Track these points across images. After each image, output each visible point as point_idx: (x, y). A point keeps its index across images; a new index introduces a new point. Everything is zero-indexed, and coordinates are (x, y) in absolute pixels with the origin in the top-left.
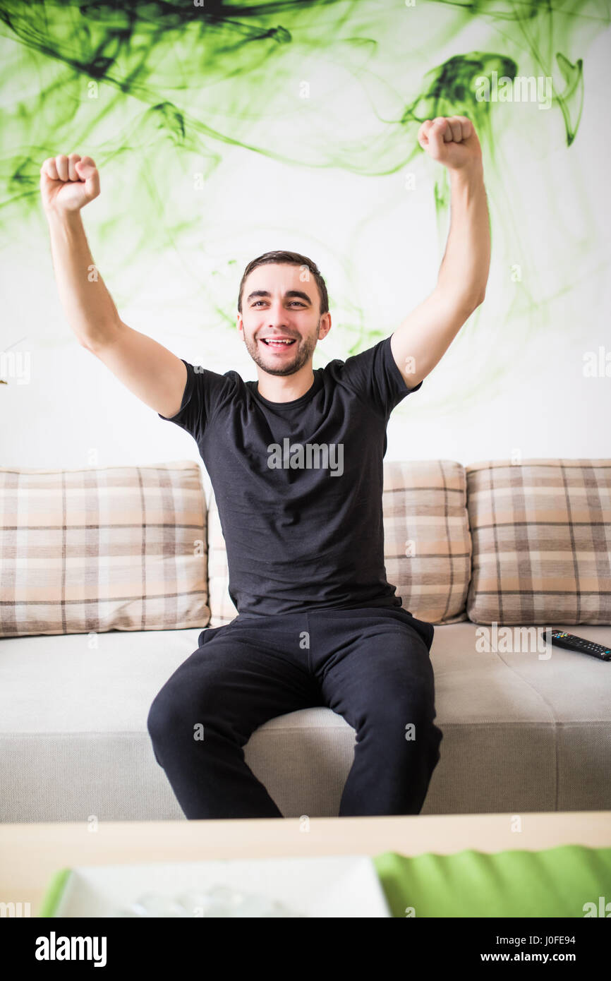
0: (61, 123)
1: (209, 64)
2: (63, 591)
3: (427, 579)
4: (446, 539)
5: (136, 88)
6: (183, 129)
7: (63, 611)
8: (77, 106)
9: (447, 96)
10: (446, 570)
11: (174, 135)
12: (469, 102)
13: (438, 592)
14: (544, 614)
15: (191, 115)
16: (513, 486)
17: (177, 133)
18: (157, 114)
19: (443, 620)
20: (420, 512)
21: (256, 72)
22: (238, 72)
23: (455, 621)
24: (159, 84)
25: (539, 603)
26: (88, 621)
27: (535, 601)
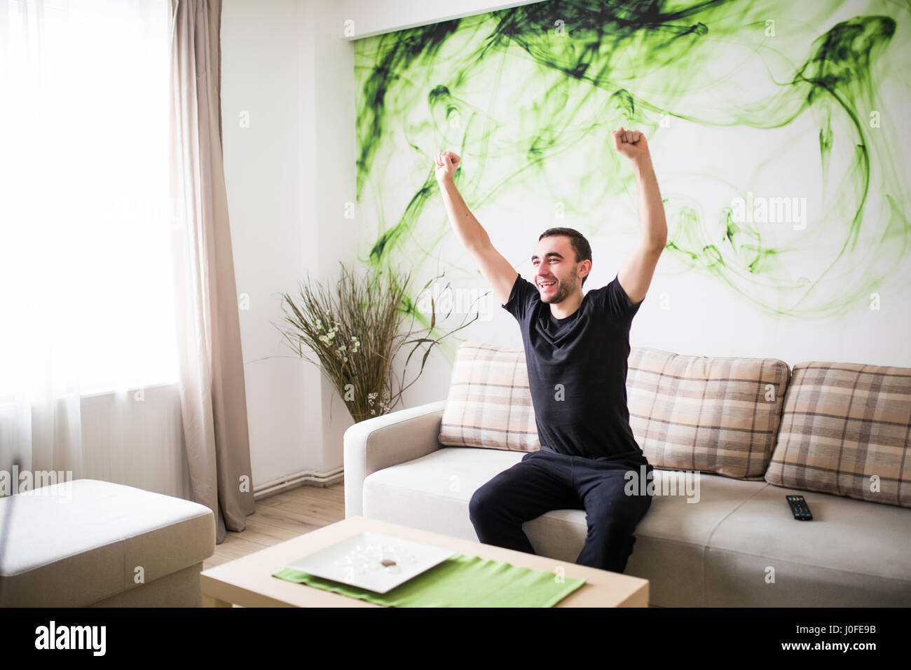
0: (557, 111)
1: (650, 58)
2: (508, 424)
3: (729, 446)
4: (751, 419)
5: (603, 82)
6: (633, 108)
7: (507, 437)
8: (567, 99)
9: (832, 57)
10: (748, 441)
11: (627, 111)
12: (851, 60)
13: (738, 456)
14: (813, 483)
15: (639, 96)
16: (815, 383)
17: (629, 110)
18: (617, 97)
19: (746, 477)
20: (736, 397)
21: (682, 60)
22: (670, 61)
23: (756, 479)
24: (617, 78)
25: (809, 475)
26: (520, 444)
27: (806, 473)
